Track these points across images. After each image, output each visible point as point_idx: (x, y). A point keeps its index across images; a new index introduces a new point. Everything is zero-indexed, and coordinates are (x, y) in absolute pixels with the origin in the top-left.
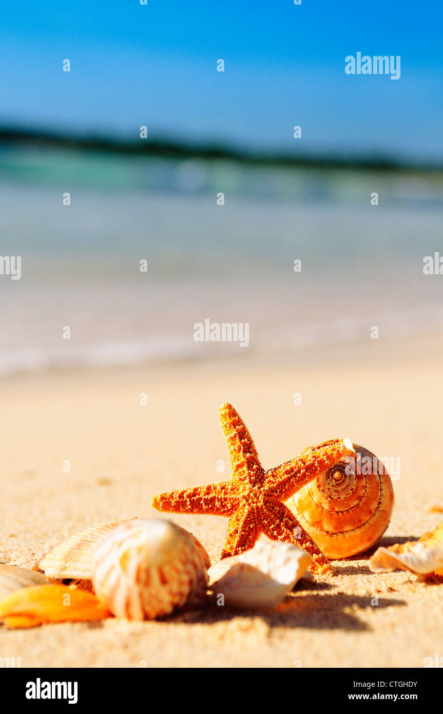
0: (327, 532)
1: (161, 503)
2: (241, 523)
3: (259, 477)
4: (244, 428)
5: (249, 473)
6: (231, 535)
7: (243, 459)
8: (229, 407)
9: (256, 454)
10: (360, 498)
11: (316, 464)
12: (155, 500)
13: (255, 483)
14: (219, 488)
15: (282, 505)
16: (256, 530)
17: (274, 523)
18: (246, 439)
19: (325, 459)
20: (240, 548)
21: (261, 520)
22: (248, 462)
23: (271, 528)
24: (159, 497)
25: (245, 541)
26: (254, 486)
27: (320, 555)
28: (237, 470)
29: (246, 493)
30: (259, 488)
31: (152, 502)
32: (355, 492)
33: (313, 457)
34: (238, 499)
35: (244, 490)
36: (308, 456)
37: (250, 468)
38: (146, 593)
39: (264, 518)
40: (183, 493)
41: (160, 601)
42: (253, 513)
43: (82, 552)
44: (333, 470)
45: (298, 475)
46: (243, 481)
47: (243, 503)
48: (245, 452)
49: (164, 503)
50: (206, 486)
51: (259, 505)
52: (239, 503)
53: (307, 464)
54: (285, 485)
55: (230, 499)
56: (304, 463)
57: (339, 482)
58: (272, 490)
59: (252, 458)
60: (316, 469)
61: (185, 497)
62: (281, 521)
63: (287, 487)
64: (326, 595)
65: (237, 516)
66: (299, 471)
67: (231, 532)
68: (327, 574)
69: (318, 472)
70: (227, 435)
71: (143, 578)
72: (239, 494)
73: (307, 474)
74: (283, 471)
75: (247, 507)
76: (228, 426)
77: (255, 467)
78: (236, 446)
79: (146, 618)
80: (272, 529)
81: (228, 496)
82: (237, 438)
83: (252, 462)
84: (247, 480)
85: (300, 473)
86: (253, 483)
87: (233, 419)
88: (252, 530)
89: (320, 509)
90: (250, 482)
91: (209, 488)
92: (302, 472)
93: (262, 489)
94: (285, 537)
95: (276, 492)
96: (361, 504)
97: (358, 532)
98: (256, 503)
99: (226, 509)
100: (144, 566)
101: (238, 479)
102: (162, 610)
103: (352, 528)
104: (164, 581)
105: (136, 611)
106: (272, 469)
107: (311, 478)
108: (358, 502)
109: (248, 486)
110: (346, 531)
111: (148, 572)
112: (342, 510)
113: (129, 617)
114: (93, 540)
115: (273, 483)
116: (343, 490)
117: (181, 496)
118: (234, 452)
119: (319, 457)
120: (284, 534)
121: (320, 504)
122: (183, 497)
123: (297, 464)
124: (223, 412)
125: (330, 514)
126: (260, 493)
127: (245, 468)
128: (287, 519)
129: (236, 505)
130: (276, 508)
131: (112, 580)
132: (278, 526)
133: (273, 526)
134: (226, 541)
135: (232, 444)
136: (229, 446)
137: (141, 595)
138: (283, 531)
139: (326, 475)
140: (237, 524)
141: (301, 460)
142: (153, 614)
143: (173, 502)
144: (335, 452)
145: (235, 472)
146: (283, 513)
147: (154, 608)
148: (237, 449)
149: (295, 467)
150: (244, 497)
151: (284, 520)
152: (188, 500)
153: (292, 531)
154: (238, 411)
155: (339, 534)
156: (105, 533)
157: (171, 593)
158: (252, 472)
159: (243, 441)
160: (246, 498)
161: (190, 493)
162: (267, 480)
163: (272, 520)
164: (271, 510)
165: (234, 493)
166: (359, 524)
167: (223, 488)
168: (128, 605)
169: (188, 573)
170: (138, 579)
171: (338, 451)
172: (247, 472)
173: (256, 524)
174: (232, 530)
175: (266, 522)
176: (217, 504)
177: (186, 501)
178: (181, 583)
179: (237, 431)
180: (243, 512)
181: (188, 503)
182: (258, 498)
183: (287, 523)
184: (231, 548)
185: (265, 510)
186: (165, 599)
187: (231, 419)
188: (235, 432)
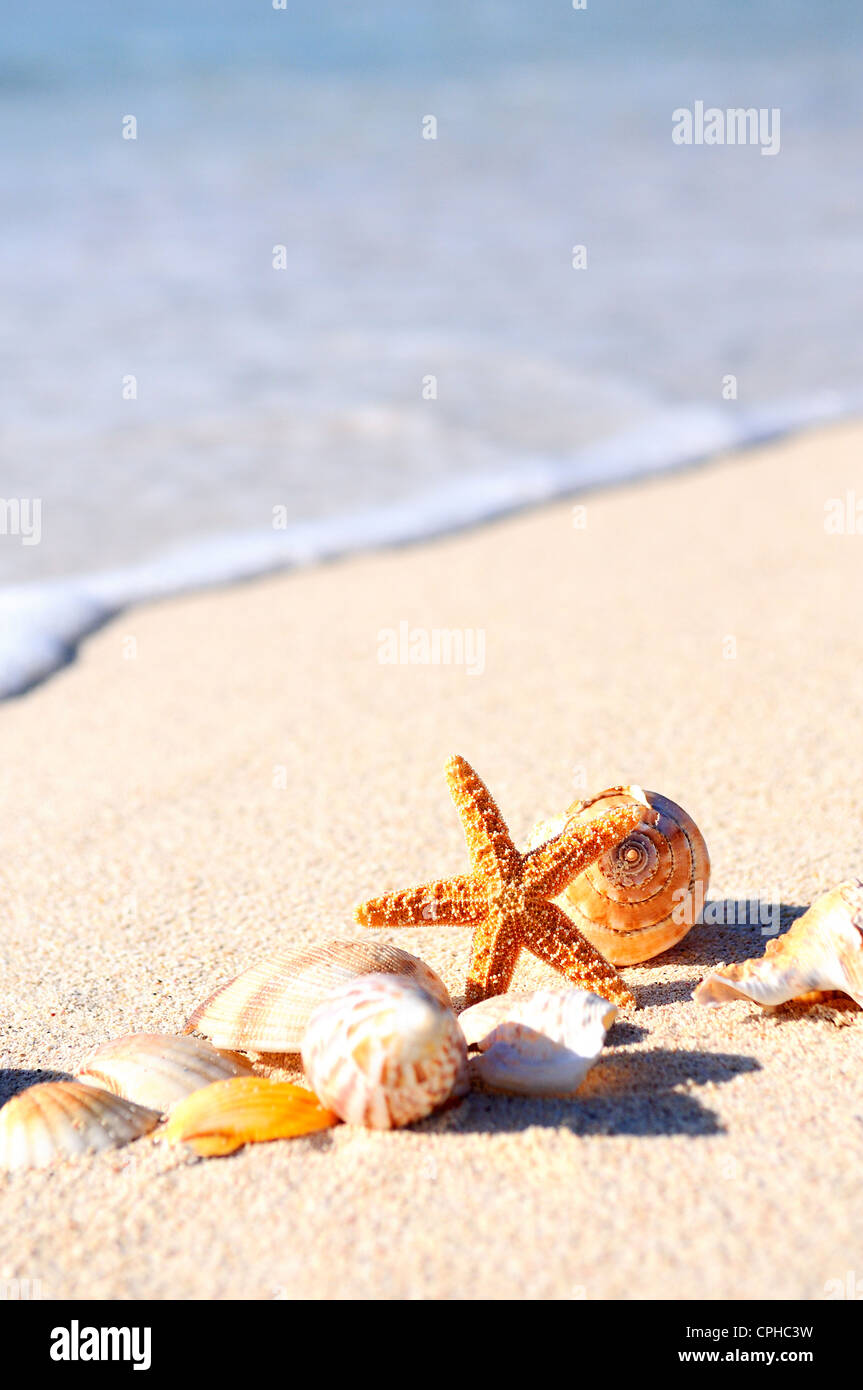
0: (616, 931)
1: (370, 916)
2: (494, 939)
3: (515, 866)
4: (484, 792)
5: (500, 863)
6: (479, 957)
7: (488, 842)
8: (460, 760)
9: (506, 830)
10: (664, 882)
11: (598, 841)
12: (360, 912)
13: (509, 878)
14: (455, 888)
15: (552, 907)
16: (516, 946)
17: (542, 935)
18: (490, 810)
19: (611, 832)
20: (495, 976)
21: (523, 932)
22: (496, 845)
23: (538, 943)
24: (365, 908)
25: (501, 965)
26: (509, 883)
27: (616, 978)
28: (481, 858)
29: (498, 894)
30: (517, 885)
31: (356, 915)
32: (656, 874)
33: (594, 830)
34: (487, 904)
35: (494, 889)
36: (585, 828)
37: (499, 854)
38: (395, 1095)
39: (527, 930)
40: (400, 898)
41: (415, 1104)
42: (510, 923)
43: (267, 1009)
44: (623, 847)
45: (573, 859)
46: (491, 875)
47: (494, 910)
48: (490, 830)
49: (373, 915)
50: (435, 885)
51: (519, 910)
52: (487, 909)
53: (584, 842)
54: (554, 877)
55: (473, 903)
56: (581, 841)
57: (634, 865)
58: (536, 887)
59: (501, 838)
60: (598, 847)
61: (405, 904)
62: (553, 931)
63: (557, 879)
64: (637, 1052)
65: (487, 928)
66: (573, 854)
67: (479, 952)
68: (627, 1008)
69: (602, 851)
70: (459, 804)
71: (391, 1077)
72: (486, 896)
73: (586, 856)
74: (551, 856)
75: (500, 914)
76: (461, 791)
77: (507, 852)
78: (476, 822)
79: (394, 1126)
80: (541, 944)
81: (470, 900)
82: (477, 809)
83: (502, 844)
84: (498, 874)
85: (575, 856)
86: (507, 878)
87: (466, 779)
88: (510, 947)
89: (605, 900)
90: (503, 876)
91: (439, 888)
92: (578, 854)
93: (521, 886)
94: (560, 955)
95: (542, 888)
96: (666, 889)
97: (662, 926)
98: (514, 908)
99: (468, 919)
100: (393, 1063)
101: (483, 873)
102: (418, 1114)
103: (653, 923)
104: (421, 1078)
105: (381, 1118)
106: (532, 853)
107: (591, 861)
108: (661, 887)
109: (500, 883)
110: (645, 928)
111: (399, 1071)
112: (638, 901)
113: (369, 1125)
114: (279, 988)
115: (537, 875)
116: (640, 874)
117: (398, 903)
118: (473, 831)
119: (601, 830)
120: (558, 951)
121: (605, 893)
122: (401, 905)
123: (569, 841)
124: (451, 771)
125: (620, 907)
126: (519, 892)
127: (492, 855)
128: (561, 928)
129: (484, 912)
130: (543, 912)
131: (342, 1079)
132: (550, 939)
133: (541, 940)
134: (472, 967)
135: (469, 818)
136: (464, 821)
137: (387, 1099)
138: (557, 947)
139: (613, 855)
140: (488, 941)
141: (576, 836)
142: (404, 1120)
143: (387, 914)
144: (625, 821)
145: (477, 861)
146: (555, 919)
147: (406, 1113)
148: (477, 826)
149: (568, 848)
150: (495, 901)
151: (557, 930)
152: (410, 908)
153: (570, 945)
154: (473, 766)
155: (634, 933)
156: (295, 975)
157: (430, 1092)
158: (504, 861)
159: (485, 813)
160: (499, 902)
161: (412, 899)
162: (527, 872)
163: (539, 930)
164: (537, 916)
165: (479, 894)
166: (662, 917)
167: (461, 888)
168: (368, 1112)
169: (451, 1061)
170: (384, 1079)
171: (630, 818)
172: (495, 861)
173: (515, 939)
174: (481, 950)
175: (531, 935)
176: (455, 912)
177: (407, 910)
178: (443, 1077)
179: (475, 797)
180: (496, 922)
181: (411, 913)
182: (516, 901)
183: (562, 933)
184: (482, 977)
185: (528, 917)
186: (422, 1100)
187: (463, 780)
188: (471, 800)
